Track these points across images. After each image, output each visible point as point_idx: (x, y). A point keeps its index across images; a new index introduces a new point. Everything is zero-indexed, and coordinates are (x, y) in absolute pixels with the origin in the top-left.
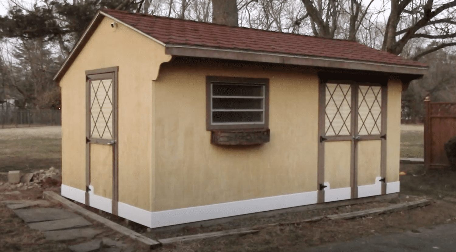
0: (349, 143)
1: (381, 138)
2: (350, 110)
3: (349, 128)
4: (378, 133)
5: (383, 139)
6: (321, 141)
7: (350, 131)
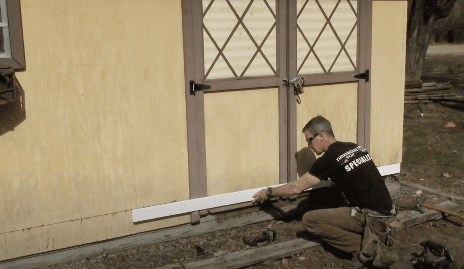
0: (275, 92)
1: (357, 79)
2: (274, 21)
3: (273, 61)
4: (351, 68)
5: (362, 81)
6: (192, 93)
7: (275, 68)
